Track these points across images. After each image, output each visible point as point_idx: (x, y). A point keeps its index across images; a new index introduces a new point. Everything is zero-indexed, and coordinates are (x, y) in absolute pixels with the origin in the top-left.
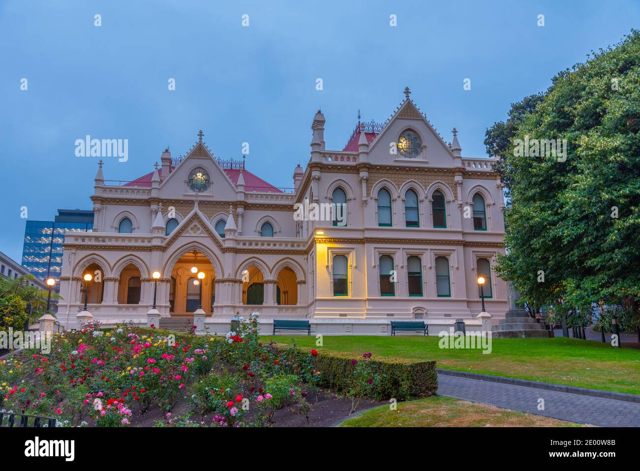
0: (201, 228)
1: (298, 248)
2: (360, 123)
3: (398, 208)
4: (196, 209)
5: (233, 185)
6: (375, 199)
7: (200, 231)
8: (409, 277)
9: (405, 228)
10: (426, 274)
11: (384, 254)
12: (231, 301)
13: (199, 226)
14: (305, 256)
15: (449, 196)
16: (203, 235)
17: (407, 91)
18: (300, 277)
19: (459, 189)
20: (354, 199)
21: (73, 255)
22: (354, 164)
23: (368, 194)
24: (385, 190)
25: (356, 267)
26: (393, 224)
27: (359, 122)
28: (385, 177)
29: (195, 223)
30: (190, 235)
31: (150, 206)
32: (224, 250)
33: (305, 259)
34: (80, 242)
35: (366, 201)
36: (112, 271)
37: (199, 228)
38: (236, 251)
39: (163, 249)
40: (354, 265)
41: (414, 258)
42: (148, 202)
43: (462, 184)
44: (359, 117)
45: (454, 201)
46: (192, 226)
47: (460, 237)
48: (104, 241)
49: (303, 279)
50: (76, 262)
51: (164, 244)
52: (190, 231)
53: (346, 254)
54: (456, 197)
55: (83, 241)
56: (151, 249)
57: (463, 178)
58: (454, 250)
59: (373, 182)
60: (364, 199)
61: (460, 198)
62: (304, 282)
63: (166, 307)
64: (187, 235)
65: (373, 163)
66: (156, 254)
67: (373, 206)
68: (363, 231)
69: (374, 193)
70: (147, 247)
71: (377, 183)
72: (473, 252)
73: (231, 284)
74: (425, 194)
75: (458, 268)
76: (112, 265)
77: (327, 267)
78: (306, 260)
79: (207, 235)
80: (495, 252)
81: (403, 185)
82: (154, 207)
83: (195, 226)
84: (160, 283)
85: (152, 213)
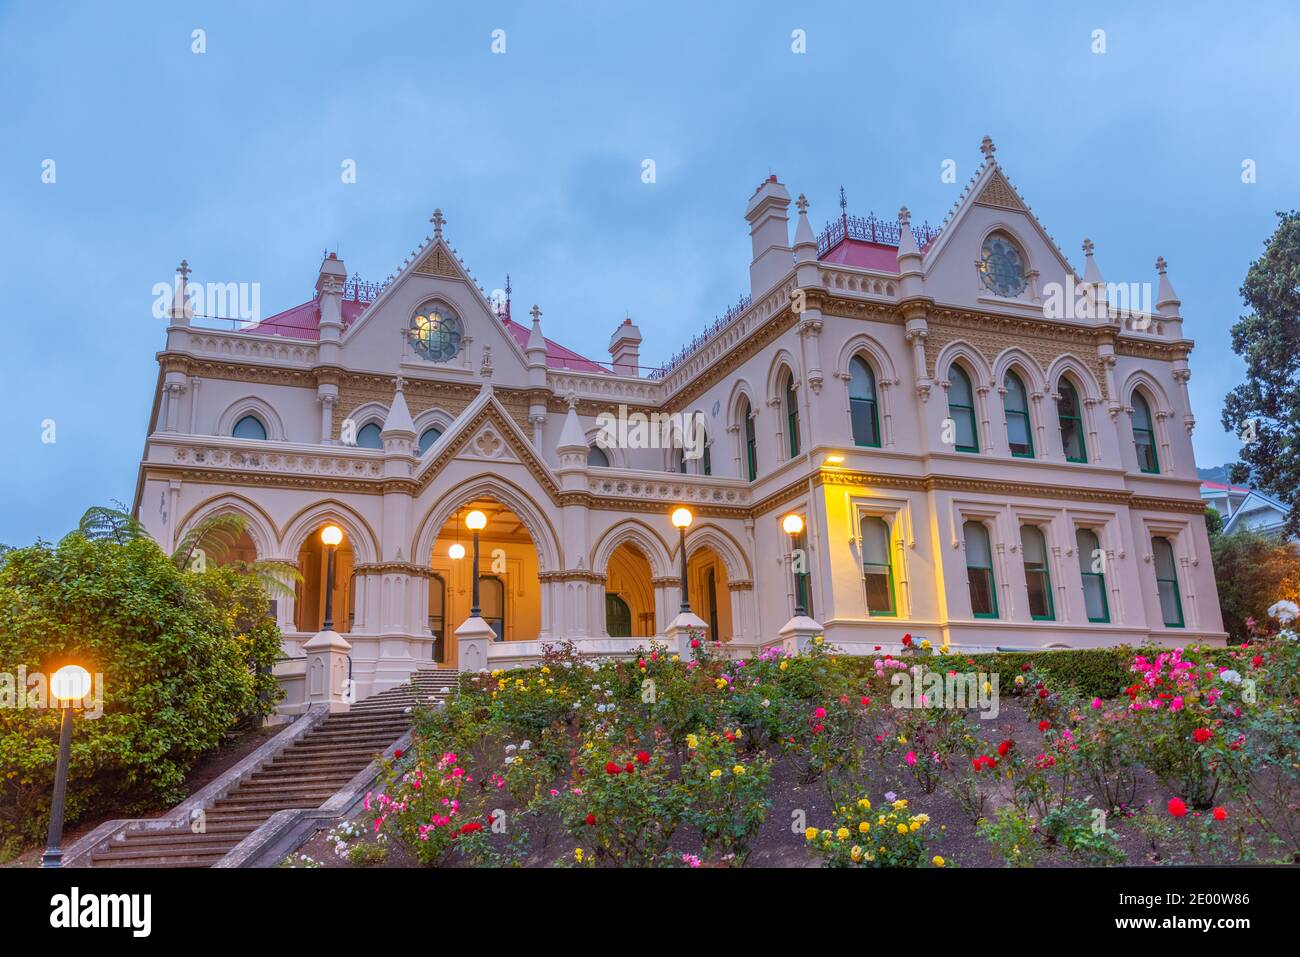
0: (503, 442)
1: (729, 503)
2: (847, 218)
3: (992, 409)
4: (489, 391)
5: (518, 347)
6: (945, 387)
7: (500, 449)
8: (1028, 574)
9: (1008, 456)
10: (1062, 566)
11: (973, 519)
12: (588, 628)
13: (497, 435)
14: (749, 522)
15: (1090, 390)
16: (506, 459)
17: (988, 147)
18: (737, 574)
19: (1109, 375)
20: (897, 384)
21: (174, 495)
22: (894, 300)
23: (931, 373)
24: (960, 369)
25: (913, 547)
26: (982, 444)
27: (844, 215)
28: (960, 337)
29: (488, 427)
30: (476, 458)
31: (315, 387)
32: (562, 500)
33: (747, 528)
34: (190, 461)
35: (927, 389)
36: (280, 542)
37: (496, 442)
38: (592, 503)
39: (413, 489)
40: (910, 541)
41: (1033, 530)
42: (310, 379)
43: (1113, 364)
44: (843, 204)
45: (1101, 402)
46: (480, 433)
47: (1118, 485)
48: (255, 462)
49: (745, 577)
50: (183, 515)
51: (415, 476)
52: (477, 448)
53: (886, 513)
54: (1105, 393)
55: (200, 458)
56: (381, 489)
57: (1116, 353)
58: (1113, 514)
59: (937, 345)
60: (924, 383)
61: (1112, 395)
62: (748, 586)
63: (424, 641)
64: (469, 456)
65: (941, 299)
66: (398, 501)
67: (940, 399)
68: (922, 459)
69: (943, 372)
70: (373, 483)
71: (945, 348)
72: (1145, 520)
73: (585, 584)
74: (1043, 382)
75: (1123, 557)
76: (280, 526)
77: (852, 543)
78: (749, 532)
79: (518, 461)
80: (1186, 523)
81: (998, 358)
82: (329, 390)
83: (488, 434)
84: (409, 577)
85: (322, 405)
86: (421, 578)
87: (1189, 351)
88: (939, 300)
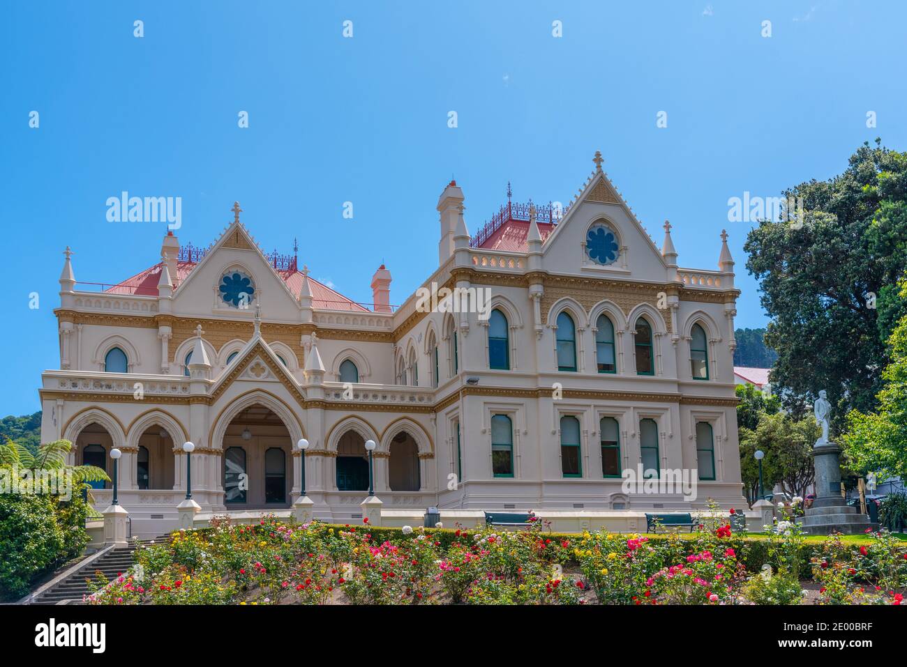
0: (268, 369)
1: (419, 403)
2: (512, 205)
3: (587, 344)
4: (258, 337)
5: (293, 296)
6: (554, 329)
7: (266, 373)
8: (603, 450)
9: (595, 373)
10: (627, 444)
11: (567, 414)
12: (322, 484)
13: (264, 364)
14: (432, 416)
15: (659, 326)
16: (270, 379)
17: (598, 159)
18: (424, 449)
19: (673, 317)
20: (522, 328)
21: (60, 408)
22: (522, 271)
23: (544, 320)
24: (566, 315)
25: (526, 433)
26: (579, 367)
27: (509, 203)
28: (567, 295)
29: (258, 359)
30: (249, 379)
31: (157, 327)
32: (306, 405)
33: (431, 419)
34: (68, 388)
35: (540, 331)
36: (126, 436)
37: (264, 368)
38: (325, 406)
39: (209, 401)
40: (523, 430)
41: (610, 422)
42: (154, 323)
43: (677, 308)
44: (509, 195)
45: (666, 335)
46: (253, 364)
47: (674, 390)
48: (109, 387)
49: (430, 451)
50: (66, 420)
51: (209, 393)
52: (250, 372)
53: (510, 412)
54: (669, 329)
55: (75, 385)
56: (189, 401)
57: (679, 300)
58: (667, 409)
59: (550, 301)
60: (538, 327)
61: (674, 329)
62: (431, 456)
63: (218, 494)
64: (245, 378)
65: (553, 271)
66: (198, 409)
67: (550, 339)
68: (535, 377)
69: (552, 319)
70: (183, 398)
71: (556, 303)
72: (692, 412)
73: (320, 457)
74: (625, 323)
75: (671, 437)
76: (126, 426)
77: (485, 432)
78: (433, 423)
79: (277, 380)
80: (722, 413)
81: (593, 308)
82: (166, 330)
83: (258, 364)
84: (207, 456)
85: (161, 340)
86: (215, 456)
87: (736, 297)
88: (552, 271)
